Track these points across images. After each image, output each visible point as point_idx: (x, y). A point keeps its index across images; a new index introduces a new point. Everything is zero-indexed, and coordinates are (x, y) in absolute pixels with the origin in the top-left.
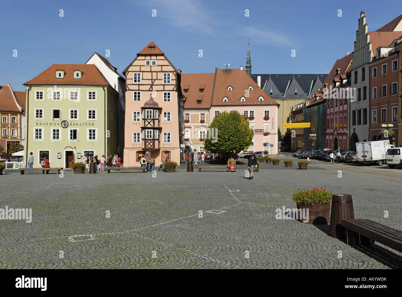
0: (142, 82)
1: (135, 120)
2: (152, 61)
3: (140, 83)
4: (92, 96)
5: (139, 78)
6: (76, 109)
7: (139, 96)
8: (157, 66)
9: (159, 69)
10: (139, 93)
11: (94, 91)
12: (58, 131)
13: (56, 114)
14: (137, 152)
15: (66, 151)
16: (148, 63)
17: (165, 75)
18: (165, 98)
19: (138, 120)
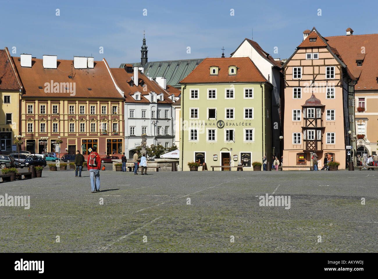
0: (302, 77)
1: (295, 119)
2: (313, 54)
3: (300, 79)
4: (249, 93)
5: (299, 73)
6: (232, 108)
7: (299, 93)
8: (319, 59)
9: (321, 62)
10: (299, 90)
11: (250, 88)
12: (214, 131)
13: (212, 114)
14: (298, 154)
15: (222, 153)
16: (309, 56)
17: (328, 69)
18: (328, 94)
19: (299, 119)
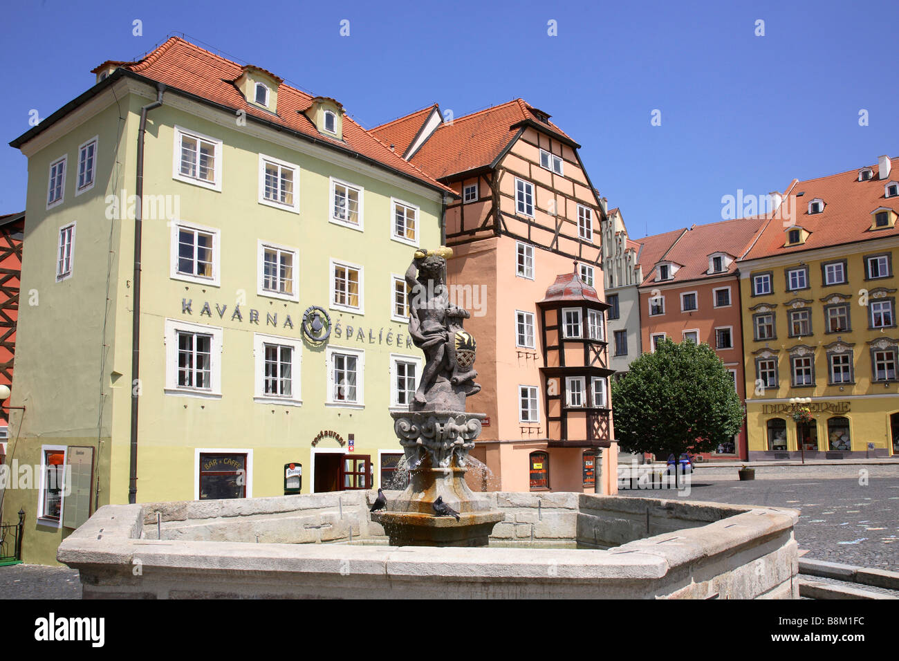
0: (536, 216)
1: (521, 341)
2: (553, 158)
3: (531, 217)
4: (406, 222)
5: (529, 200)
6: (353, 266)
7: (529, 263)
10: (529, 251)
11: (410, 207)
12: (287, 352)
14: (531, 455)
15: (317, 456)
16: (545, 159)
17: (581, 212)
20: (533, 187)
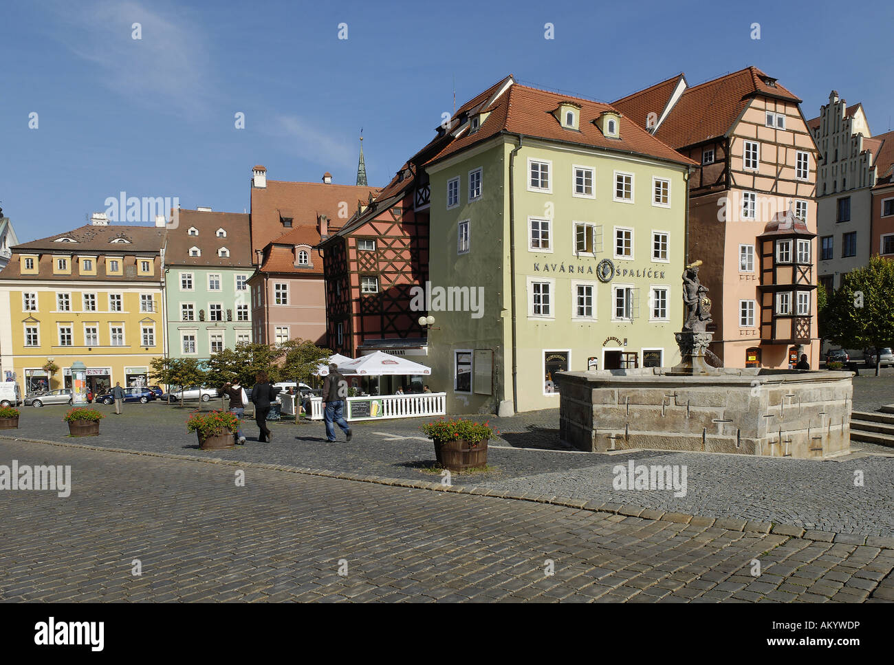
0: (760, 169)
1: (743, 267)
2: (777, 116)
3: (756, 170)
4: (662, 192)
5: (754, 156)
6: (628, 229)
12: (589, 290)
14: (747, 351)
15: (606, 352)
16: (770, 119)
17: (800, 157)
18: (797, 215)
19: (750, 267)
20: (758, 144)
